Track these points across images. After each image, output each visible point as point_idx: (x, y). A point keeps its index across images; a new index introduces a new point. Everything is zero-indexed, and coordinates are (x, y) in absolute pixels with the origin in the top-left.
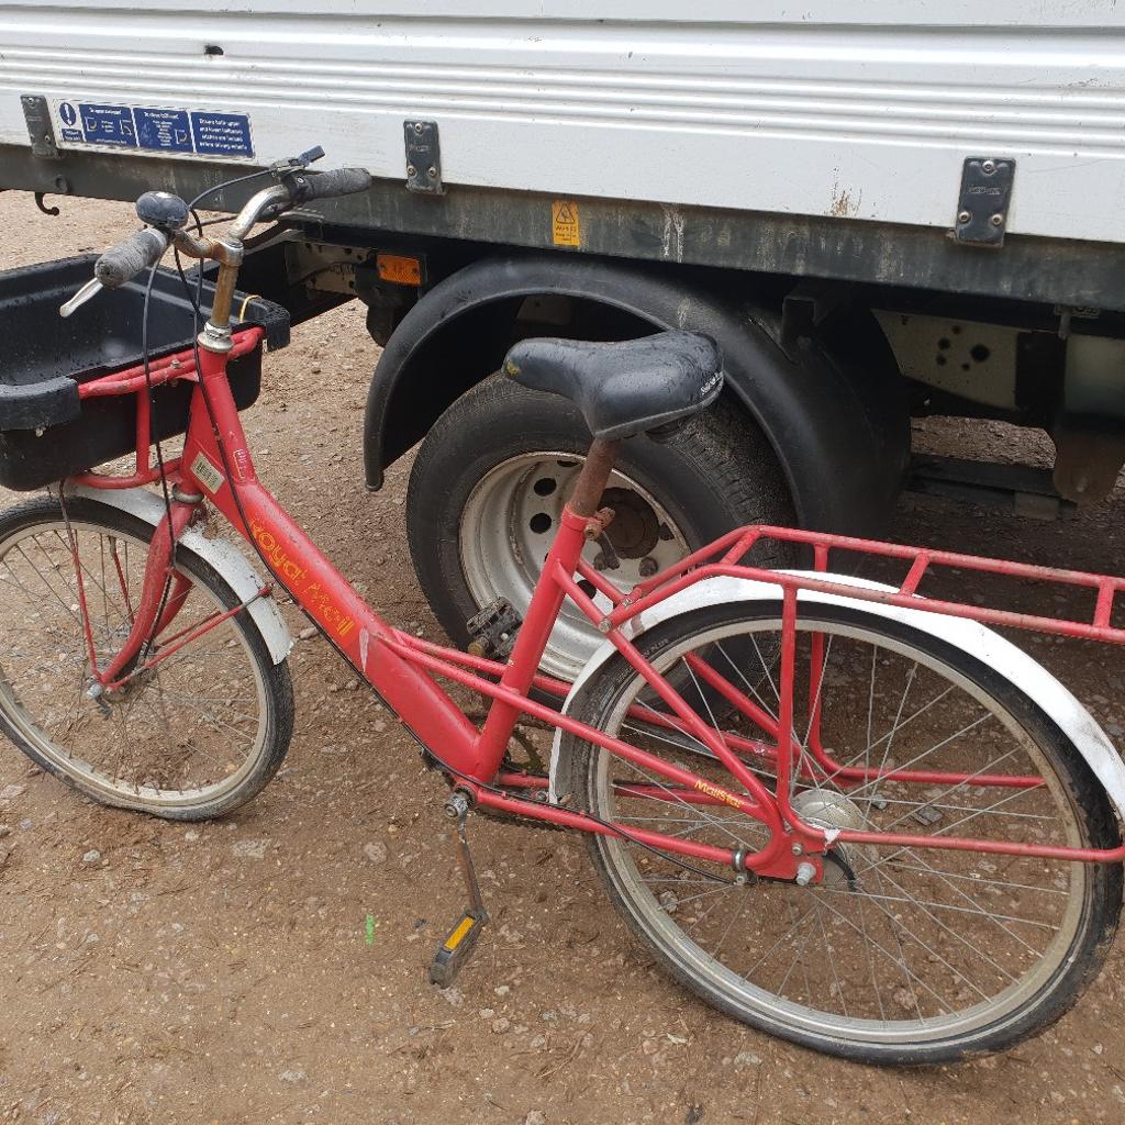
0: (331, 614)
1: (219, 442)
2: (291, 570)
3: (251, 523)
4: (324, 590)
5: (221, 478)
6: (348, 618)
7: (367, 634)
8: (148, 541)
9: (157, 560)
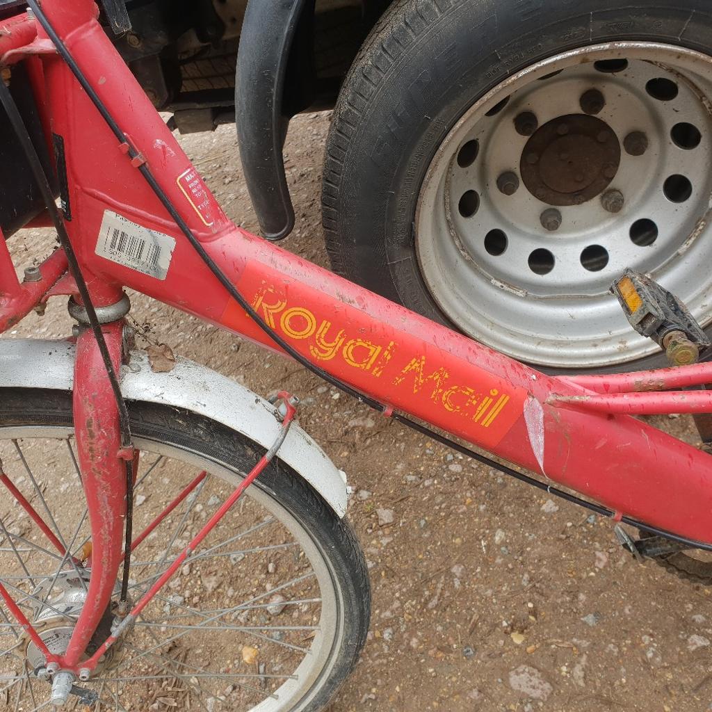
0: (458, 399)
1: (141, 169)
2: (361, 354)
3: (258, 304)
4: (432, 365)
5: (168, 243)
6: (495, 392)
7: (537, 403)
8: (68, 421)
9: (99, 445)
